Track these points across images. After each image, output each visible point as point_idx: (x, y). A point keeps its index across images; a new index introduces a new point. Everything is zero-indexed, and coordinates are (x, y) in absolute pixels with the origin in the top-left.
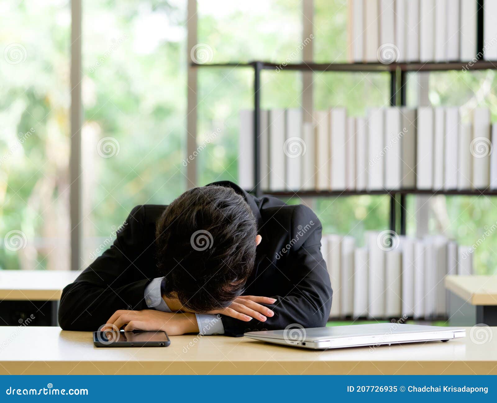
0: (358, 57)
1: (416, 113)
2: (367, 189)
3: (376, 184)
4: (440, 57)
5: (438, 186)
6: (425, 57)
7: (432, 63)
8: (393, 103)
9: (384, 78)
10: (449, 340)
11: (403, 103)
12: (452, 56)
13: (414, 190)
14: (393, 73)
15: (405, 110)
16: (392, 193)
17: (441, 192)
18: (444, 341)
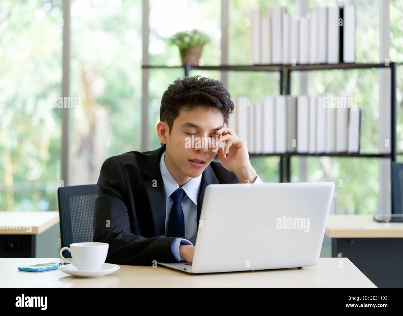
0: (256, 61)
1: (296, 100)
2: (262, 153)
3: (269, 149)
4: (313, 60)
5: (312, 150)
6: (303, 61)
7: (308, 65)
8: (281, 93)
9: (276, 76)
10: (302, 268)
11: (288, 92)
12: (322, 60)
13: (295, 153)
14: (281, 72)
15: (289, 98)
16: (281, 155)
17: (315, 155)
18: (299, 268)
